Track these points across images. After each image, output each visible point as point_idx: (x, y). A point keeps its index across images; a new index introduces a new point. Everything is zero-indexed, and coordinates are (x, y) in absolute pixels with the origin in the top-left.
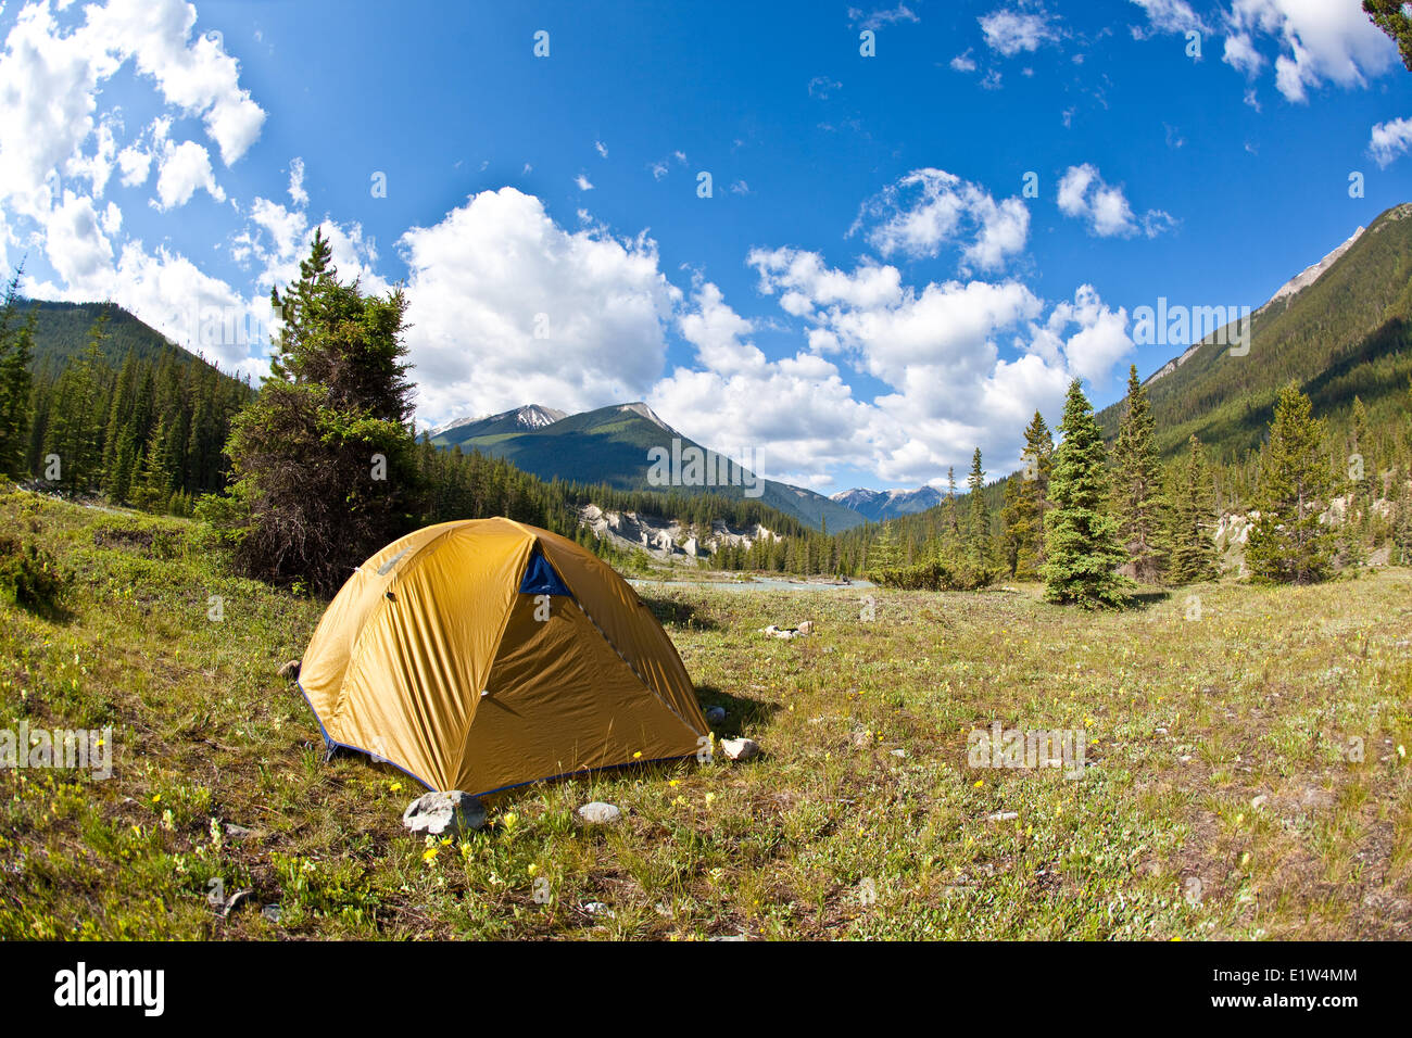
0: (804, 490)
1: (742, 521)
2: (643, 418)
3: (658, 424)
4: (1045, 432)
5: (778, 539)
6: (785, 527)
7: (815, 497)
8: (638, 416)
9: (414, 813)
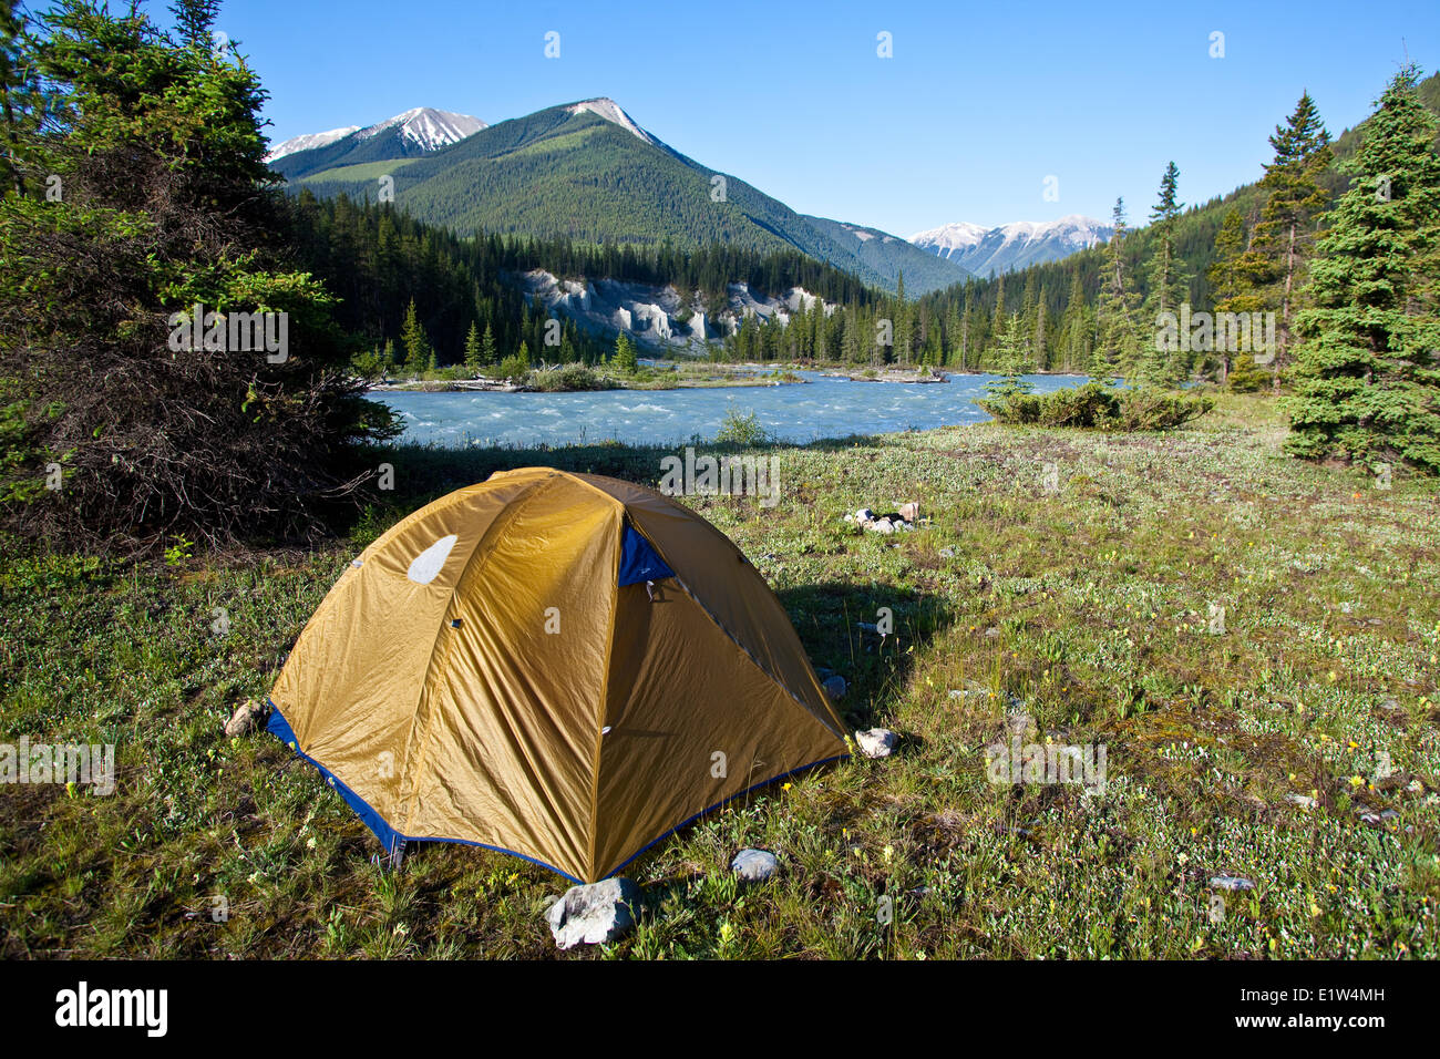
0: (869, 231)
1: (771, 280)
2: (611, 125)
3: (636, 133)
4: (1318, 132)
5: (829, 309)
6: (840, 291)
7: (886, 240)
8: (602, 122)
9: (564, 922)
